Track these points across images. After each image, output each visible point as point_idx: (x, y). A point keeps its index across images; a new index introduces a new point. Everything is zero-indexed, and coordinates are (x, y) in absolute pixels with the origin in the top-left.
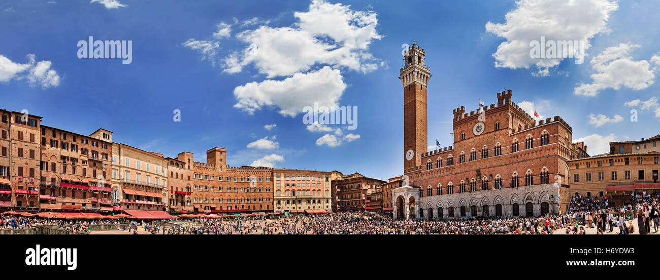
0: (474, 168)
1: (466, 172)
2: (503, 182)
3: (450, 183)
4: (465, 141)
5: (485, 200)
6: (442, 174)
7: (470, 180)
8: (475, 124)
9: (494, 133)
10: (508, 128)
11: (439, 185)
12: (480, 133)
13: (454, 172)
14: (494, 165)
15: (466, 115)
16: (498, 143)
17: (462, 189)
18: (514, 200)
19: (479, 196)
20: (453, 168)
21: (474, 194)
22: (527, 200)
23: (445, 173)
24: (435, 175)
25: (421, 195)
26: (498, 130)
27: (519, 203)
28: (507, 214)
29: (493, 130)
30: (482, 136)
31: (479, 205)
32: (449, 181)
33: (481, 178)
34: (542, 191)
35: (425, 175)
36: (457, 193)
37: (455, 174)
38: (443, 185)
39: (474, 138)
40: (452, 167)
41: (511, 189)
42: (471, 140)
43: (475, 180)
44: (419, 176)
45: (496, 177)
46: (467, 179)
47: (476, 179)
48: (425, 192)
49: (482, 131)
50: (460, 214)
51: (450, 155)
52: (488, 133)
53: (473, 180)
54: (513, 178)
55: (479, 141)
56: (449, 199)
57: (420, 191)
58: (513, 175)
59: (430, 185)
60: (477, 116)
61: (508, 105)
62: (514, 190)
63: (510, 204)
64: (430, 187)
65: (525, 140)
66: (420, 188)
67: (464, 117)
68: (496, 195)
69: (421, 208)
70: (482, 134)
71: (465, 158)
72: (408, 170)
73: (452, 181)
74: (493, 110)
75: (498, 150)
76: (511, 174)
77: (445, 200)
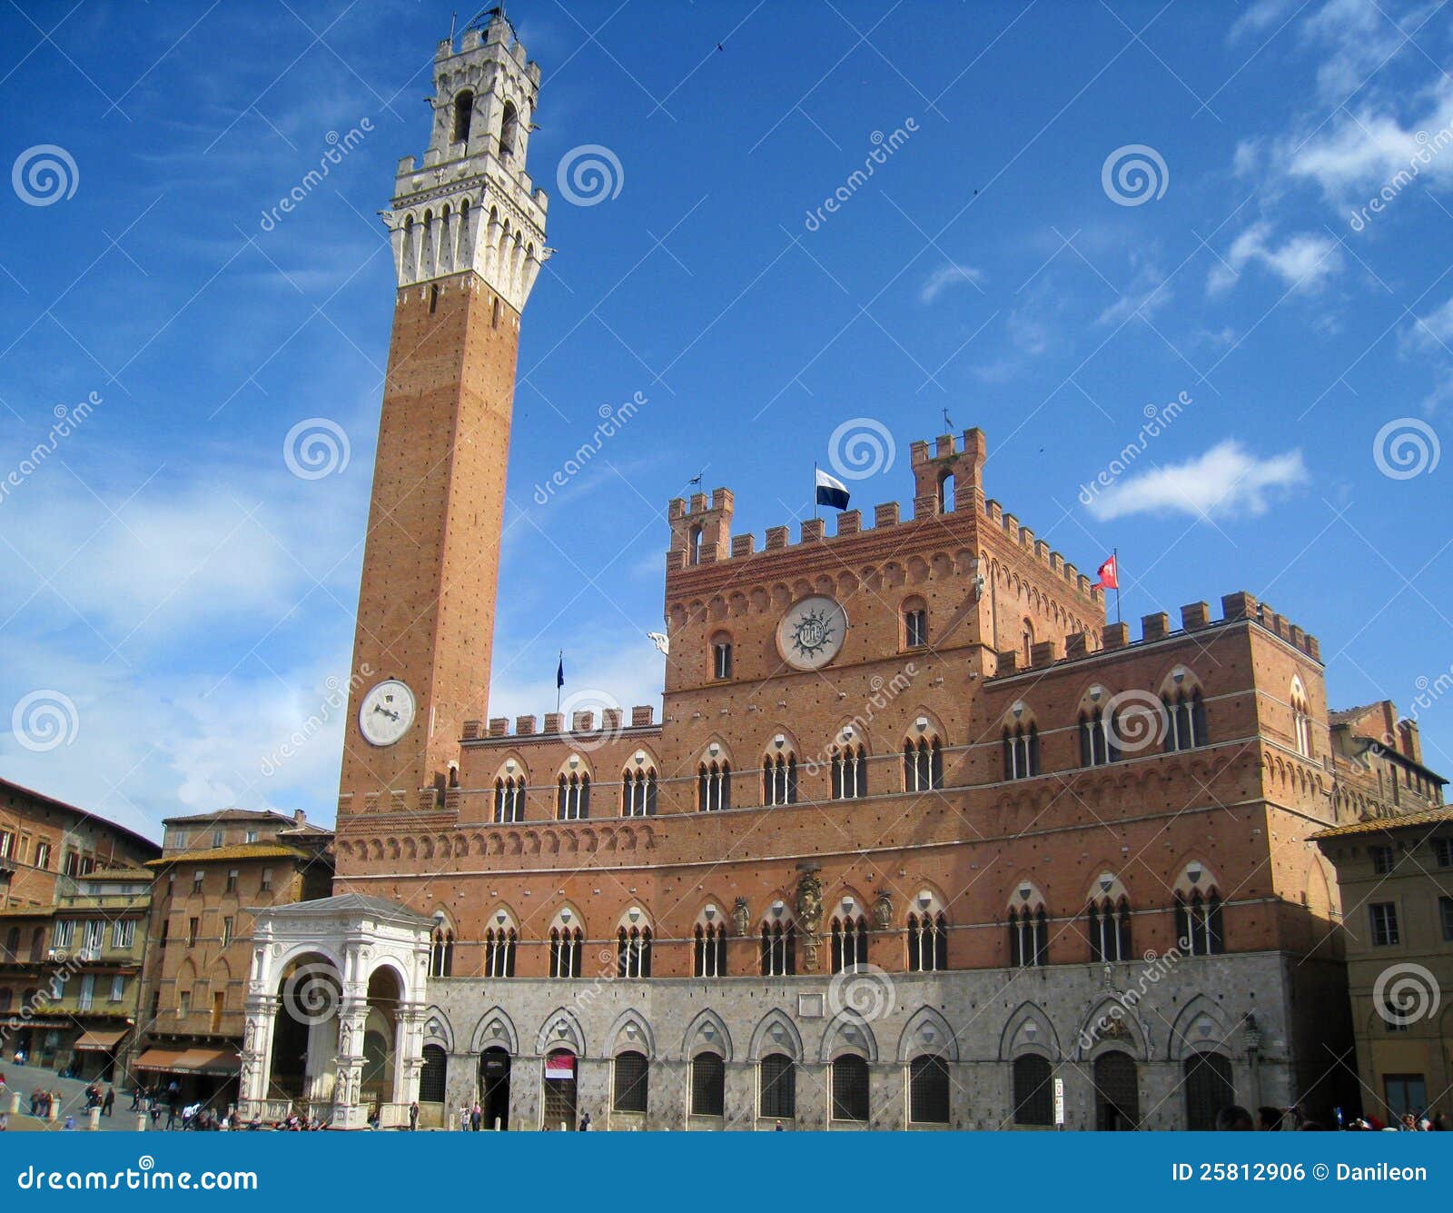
0: (783, 847)
1: (734, 864)
2: (955, 936)
3: (634, 917)
5: (849, 1029)
6: (584, 862)
7: (763, 908)
8: (793, 605)
10: (975, 645)
11: (567, 918)
12: (817, 661)
13: (658, 858)
14: (901, 843)
15: (741, 543)
16: (922, 721)
17: (709, 958)
18: (1021, 1038)
19: (814, 1003)
20: (657, 835)
21: (783, 990)
23: (607, 854)
24: (544, 862)
25: (441, 963)
26: (922, 651)
27: (1051, 1055)
28: (981, 1114)
29: (893, 654)
30: (833, 677)
31: (812, 1051)
32: (626, 904)
33: (823, 907)
34: (1186, 992)
35: (478, 852)
36: (674, 974)
37: (669, 866)
38: (586, 919)
39: (787, 684)
40: (650, 824)
41: (1000, 974)
42: (768, 689)
43: (787, 913)
45: (914, 907)
46: (741, 902)
47: (798, 908)
48: (470, 950)
49: (828, 652)
51: (640, 754)
52: (864, 665)
53: (775, 910)
54: (1013, 917)
55: (813, 702)
56: (624, 1005)
57: (439, 938)
58: (1015, 901)
59: (502, 913)
60: (802, 562)
61: (973, 517)
62: (1025, 983)
63: (999, 1060)
64: (501, 920)
65: (1074, 716)
66: (440, 919)
67: (724, 551)
68: (918, 1005)
69: (433, 1041)
70: (825, 668)
71: (733, 781)
72: (369, 799)
73: (645, 904)
74: (892, 534)
75: (923, 758)
76: (1004, 894)
77: (595, 1009)
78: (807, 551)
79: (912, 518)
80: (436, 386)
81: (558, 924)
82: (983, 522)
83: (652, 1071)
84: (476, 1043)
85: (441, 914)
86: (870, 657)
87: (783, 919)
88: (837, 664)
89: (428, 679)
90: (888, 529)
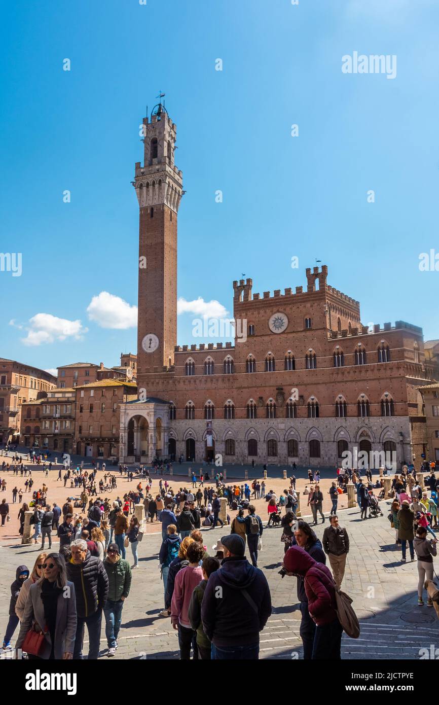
0: (272, 382)
1: (258, 387)
2: (321, 408)
3: (229, 402)
4: (255, 338)
5: (292, 433)
6: (214, 386)
7: (266, 400)
8: (273, 314)
9: (303, 334)
10: (325, 328)
11: (209, 402)
12: (280, 331)
13: (236, 385)
14: (305, 382)
15: (256, 296)
16: (310, 349)
17: (251, 412)
18: (340, 436)
19: (282, 426)
20: (235, 379)
21: (273, 422)
22: (361, 436)
23: (220, 384)
24: (202, 386)
25: (173, 415)
26: (310, 330)
27: (348, 440)
28: (329, 455)
29: (302, 329)
30: (285, 336)
31: (282, 439)
32: (226, 399)
33: (284, 400)
34: (384, 426)
35: (182, 383)
36: (241, 418)
37: (239, 388)
38: (215, 403)
39: (271, 337)
40: (232, 376)
41: (334, 419)
42: (266, 338)
43: (274, 402)
44: (168, 382)
45: (310, 400)
46: (261, 398)
47: (277, 400)
48: (181, 412)
49: (283, 328)
50: (246, 452)
51: (229, 356)
52: (294, 332)
53: (270, 400)
54: (337, 404)
55: (279, 343)
56: (228, 426)
57: (171, 408)
58: (337, 399)
59: (190, 401)
60: (274, 303)
61: (324, 292)
62: (340, 421)
63: (334, 441)
64: (190, 403)
65: (354, 351)
66: (171, 403)
67: (251, 298)
68: (311, 426)
69: (171, 437)
70: (283, 333)
71: (256, 365)
72: (146, 369)
73: (233, 398)
74: (301, 296)
75: (311, 360)
76: (334, 397)
77: (219, 428)
78: (276, 299)
79: (307, 291)
80: (156, 242)
81: (207, 404)
82: (327, 293)
83: (236, 444)
84: (184, 438)
85: (171, 402)
86: (296, 331)
87: (272, 403)
88: (286, 332)
89: (162, 334)
90: (299, 294)
